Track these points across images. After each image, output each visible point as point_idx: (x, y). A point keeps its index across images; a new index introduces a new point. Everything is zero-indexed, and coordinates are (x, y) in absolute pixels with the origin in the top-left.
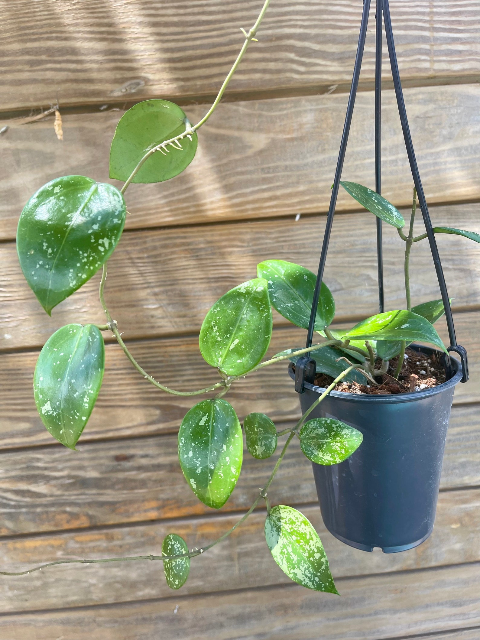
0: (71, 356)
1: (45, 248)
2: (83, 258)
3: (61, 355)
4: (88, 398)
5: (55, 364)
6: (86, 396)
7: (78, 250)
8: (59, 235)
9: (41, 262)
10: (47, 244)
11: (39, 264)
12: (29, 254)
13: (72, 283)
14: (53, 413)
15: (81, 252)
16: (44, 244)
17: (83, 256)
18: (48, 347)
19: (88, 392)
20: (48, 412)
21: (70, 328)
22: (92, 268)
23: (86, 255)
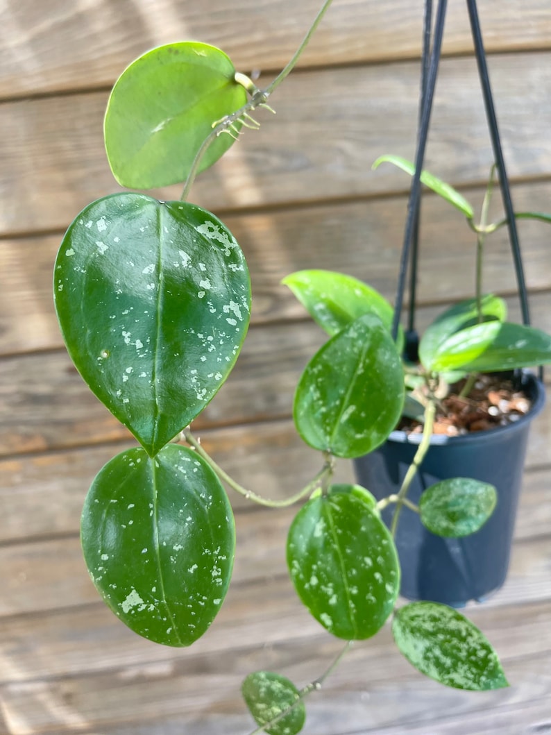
0: (151, 506)
1: (127, 341)
2: (208, 346)
3: (129, 507)
4: (220, 570)
5: (124, 526)
6: (215, 567)
7: (193, 332)
8: (146, 312)
9: (129, 370)
10: (129, 334)
11: (127, 374)
12: (99, 359)
13: (201, 393)
14: (147, 607)
15: (201, 336)
16: (124, 333)
17: (207, 341)
18: (96, 501)
19: (217, 559)
20: (135, 608)
21: (127, 459)
22: (227, 359)
23: (210, 338)
